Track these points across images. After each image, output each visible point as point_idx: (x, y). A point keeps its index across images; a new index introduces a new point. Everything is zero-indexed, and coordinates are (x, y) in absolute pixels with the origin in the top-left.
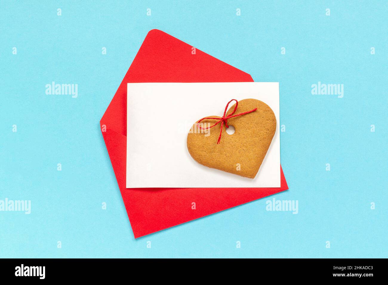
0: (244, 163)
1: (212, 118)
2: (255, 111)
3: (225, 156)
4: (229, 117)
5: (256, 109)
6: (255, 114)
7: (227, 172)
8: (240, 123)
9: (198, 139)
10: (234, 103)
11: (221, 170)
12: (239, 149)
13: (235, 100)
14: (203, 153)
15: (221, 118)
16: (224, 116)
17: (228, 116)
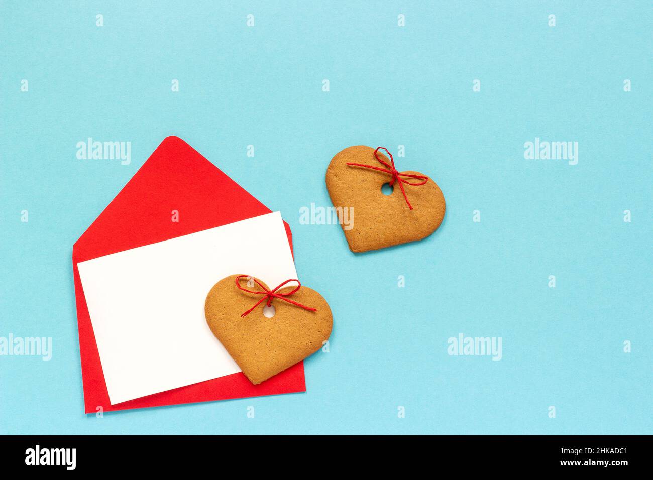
0: (255, 359)
1: (259, 282)
2: (312, 311)
3: (240, 336)
4: (278, 296)
5: (315, 310)
6: (310, 315)
7: (231, 355)
8: (286, 312)
9: (225, 295)
10: (296, 284)
11: (225, 347)
12: (262, 340)
13: (299, 282)
14: (220, 315)
15: (268, 290)
16: (274, 291)
17: (277, 294)
